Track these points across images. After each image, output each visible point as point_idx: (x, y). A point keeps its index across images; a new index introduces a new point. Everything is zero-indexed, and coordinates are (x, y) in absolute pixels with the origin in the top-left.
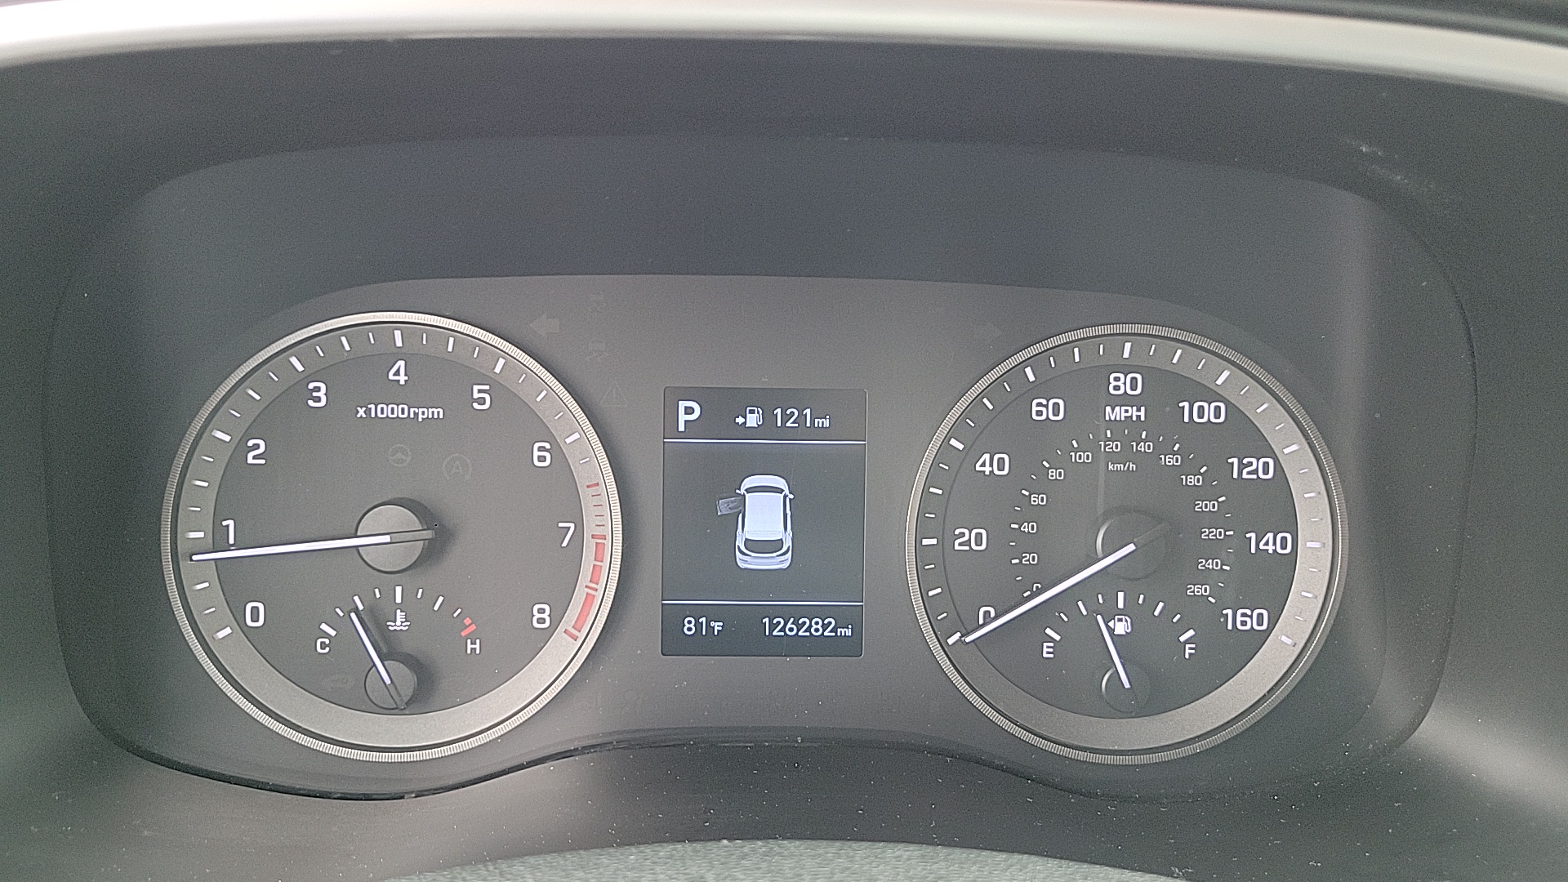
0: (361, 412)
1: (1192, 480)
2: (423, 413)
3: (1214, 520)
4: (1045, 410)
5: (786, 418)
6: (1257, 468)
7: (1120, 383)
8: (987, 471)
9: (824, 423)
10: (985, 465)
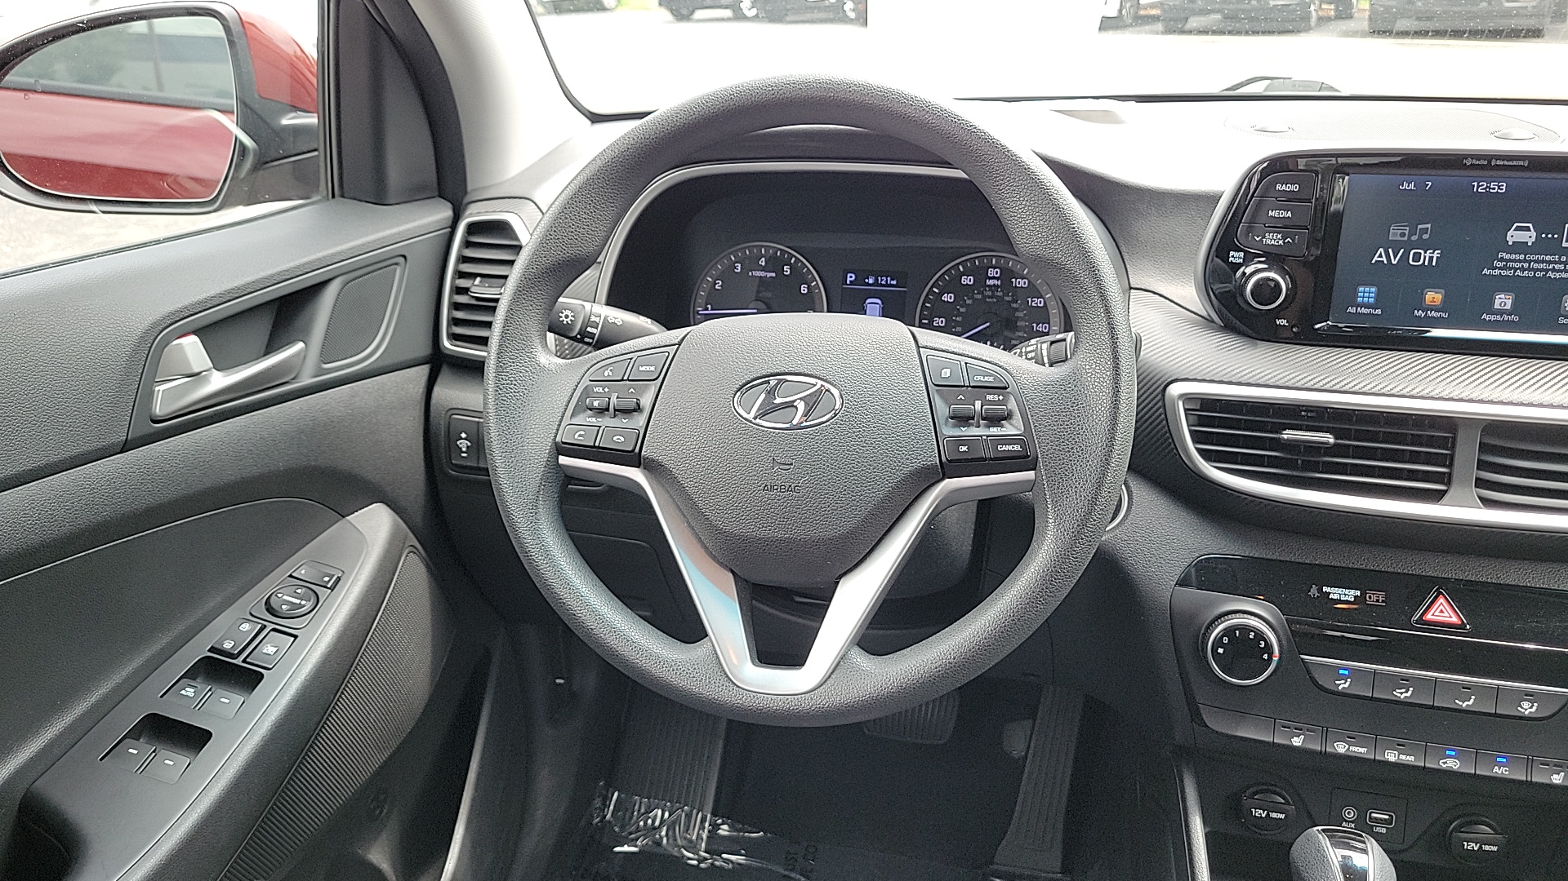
0: (750, 274)
1: (1015, 305)
2: (769, 275)
3: (1022, 319)
4: (967, 280)
5: (882, 280)
6: (1039, 302)
7: (992, 272)
8: (946, 300)
9: (894, 282)
10: (945, 298)
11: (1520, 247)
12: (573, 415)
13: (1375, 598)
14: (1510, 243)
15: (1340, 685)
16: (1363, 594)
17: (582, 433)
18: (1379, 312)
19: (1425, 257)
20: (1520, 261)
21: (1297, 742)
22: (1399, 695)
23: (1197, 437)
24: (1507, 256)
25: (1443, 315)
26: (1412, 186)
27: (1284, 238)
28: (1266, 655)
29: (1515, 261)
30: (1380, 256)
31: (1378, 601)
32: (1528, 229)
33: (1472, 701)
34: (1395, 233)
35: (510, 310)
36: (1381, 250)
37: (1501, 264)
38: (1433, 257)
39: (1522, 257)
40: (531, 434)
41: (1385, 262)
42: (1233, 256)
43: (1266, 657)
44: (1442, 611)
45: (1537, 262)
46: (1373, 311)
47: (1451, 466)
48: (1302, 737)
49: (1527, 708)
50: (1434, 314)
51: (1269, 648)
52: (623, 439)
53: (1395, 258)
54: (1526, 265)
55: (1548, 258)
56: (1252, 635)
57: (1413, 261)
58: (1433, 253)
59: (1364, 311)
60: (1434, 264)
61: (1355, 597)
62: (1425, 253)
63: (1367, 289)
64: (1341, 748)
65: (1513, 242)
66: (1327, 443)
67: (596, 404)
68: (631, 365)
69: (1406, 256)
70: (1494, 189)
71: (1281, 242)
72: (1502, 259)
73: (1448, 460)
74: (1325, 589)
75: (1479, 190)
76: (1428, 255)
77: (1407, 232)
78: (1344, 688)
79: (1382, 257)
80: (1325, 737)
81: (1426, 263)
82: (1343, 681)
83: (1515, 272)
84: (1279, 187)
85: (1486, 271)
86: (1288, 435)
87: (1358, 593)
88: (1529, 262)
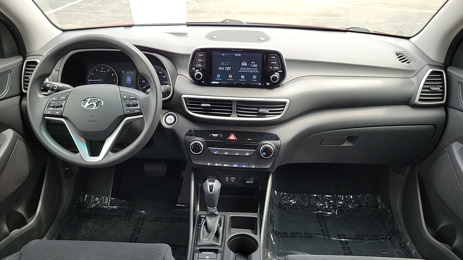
0: (100, 71)
2: (104, 71)
5: (130, 72)
6: (165, 77)
9: (133, 73)
11: (244, 66)
12: (47, 108)
13: (221, 135)
14: (242, 66)
16: (219, 135)
17: (50, 112)
18: (221, 79)
21: (209, 164)
22: (225, 154)
23: (187, 106)
24: (242, 68)
26: (224, 55)
27: (201, 65)
30: (220, 68)
31: (221, 136)
32: (245, 63)
33: (238, 154)
34: (222, 64)
35: (31, 86)
37: (242, 70)
39: (245, 68)
41: (221, 70)
42: (193, 68)
43: (200, 148)
44: (232, 137)
45: (248, 69)
47: (232, 109)
49: (247, 154)
50: (231, 80)
51: (201, 147)
52: (58, 113)
53: (223, 69)
54: (246, 70)
55: (249, 68)
56: (198, 144)
59: (218, 79)
60: (230, 70)
61: (217, 136)
63: (219, 75)
64: (216, 165)
66: (209, 106)
67: (52, 105)
68: (59, 97)
69: (225, 68)
70: (238, 55)
71: (201, 66)
72: (241, 69)
73: (231, 109)
74: (212, 134)
75: (236, 56)
76: (229, 68)
77: (224, 64)
78: (216, 153)
80: (214, 163)
81: (228, 70)
83: (244, 71)
84: (199, 55)
85: (239, 71)
86: (202, 105)
87: (218, 135)
88: (246, 69)
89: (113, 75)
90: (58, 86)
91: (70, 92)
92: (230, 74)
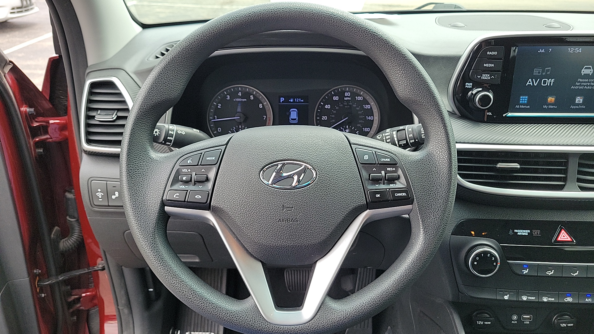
0: (234, 100)
1: (358, 109)
2: (243, 100)
3: (361, 115)
4: (336, 98)
5: (297, 100)
6: (368, 107)
7: (346, 94)
8: (327, 108)
9: (302, 101)
10: (326, 107)
11: (587, 76)
12: (172, 185)
13: (536, 233)
14: (583, 75)
15: (524, 272)
16: (531, 232)
17: (178, 194)
18: (528, 107)
19: (548, 82)
20: (586, 82)
21: (506, 297)
22: (548, 274)
23: (459, 168)
24: (581, 80)
25: (555, 107)
26: (543, 51)
27: (491, 76)
28: (495, 263)
29: (584, 82)
30: (529, 82)
31: (537, 234)
32: (590, 68)
33: (577, 273)
34: (536, 72)
36: (530, 80)
37: (579, 84)
38: (551, 82)
39: (587, 80)
40: (148, 196)
41: (532, 85)
42: (467, 85)
43: (495, 264)
44: (564, 236)
45: (593, 82)
46: (526, 107)
47: (567, 174)
48: (508, 295)
50: (551, 107)
51: (496, 259)
52: (200, 197)
53: (536, 83)
54: (589, 84)
56: (489, 255)
57: (543, 84)
58: (551, 80)
59: (522, 107)
60: (552, 85)
61: (528, 233)
62: (548, 80)
63: (524, 97)
64: (525, 298)
65: (584, 74)
66: (517, 168)
67: (184, 178)
68: (202, 157)
69: (540, 81)
70: (577, 51)
71: (489, 78)
72: (579, 82)
73: (565, 172)
74: (515, 231)
75: (571, 52)
77: (541, 71)
78: (526, 273)
79: (530, 83)
80: (519, 294)
81: (549, 85)
82: (525, 270)
83: (584, 87)
84: (488, 53)
85: (572, 87)
86: (500, 165)
87: (529, 231)
88: (590, 82)
89: (261, 106)
90: (178, 132)
91: (227, 144)
92: (551, 95)
